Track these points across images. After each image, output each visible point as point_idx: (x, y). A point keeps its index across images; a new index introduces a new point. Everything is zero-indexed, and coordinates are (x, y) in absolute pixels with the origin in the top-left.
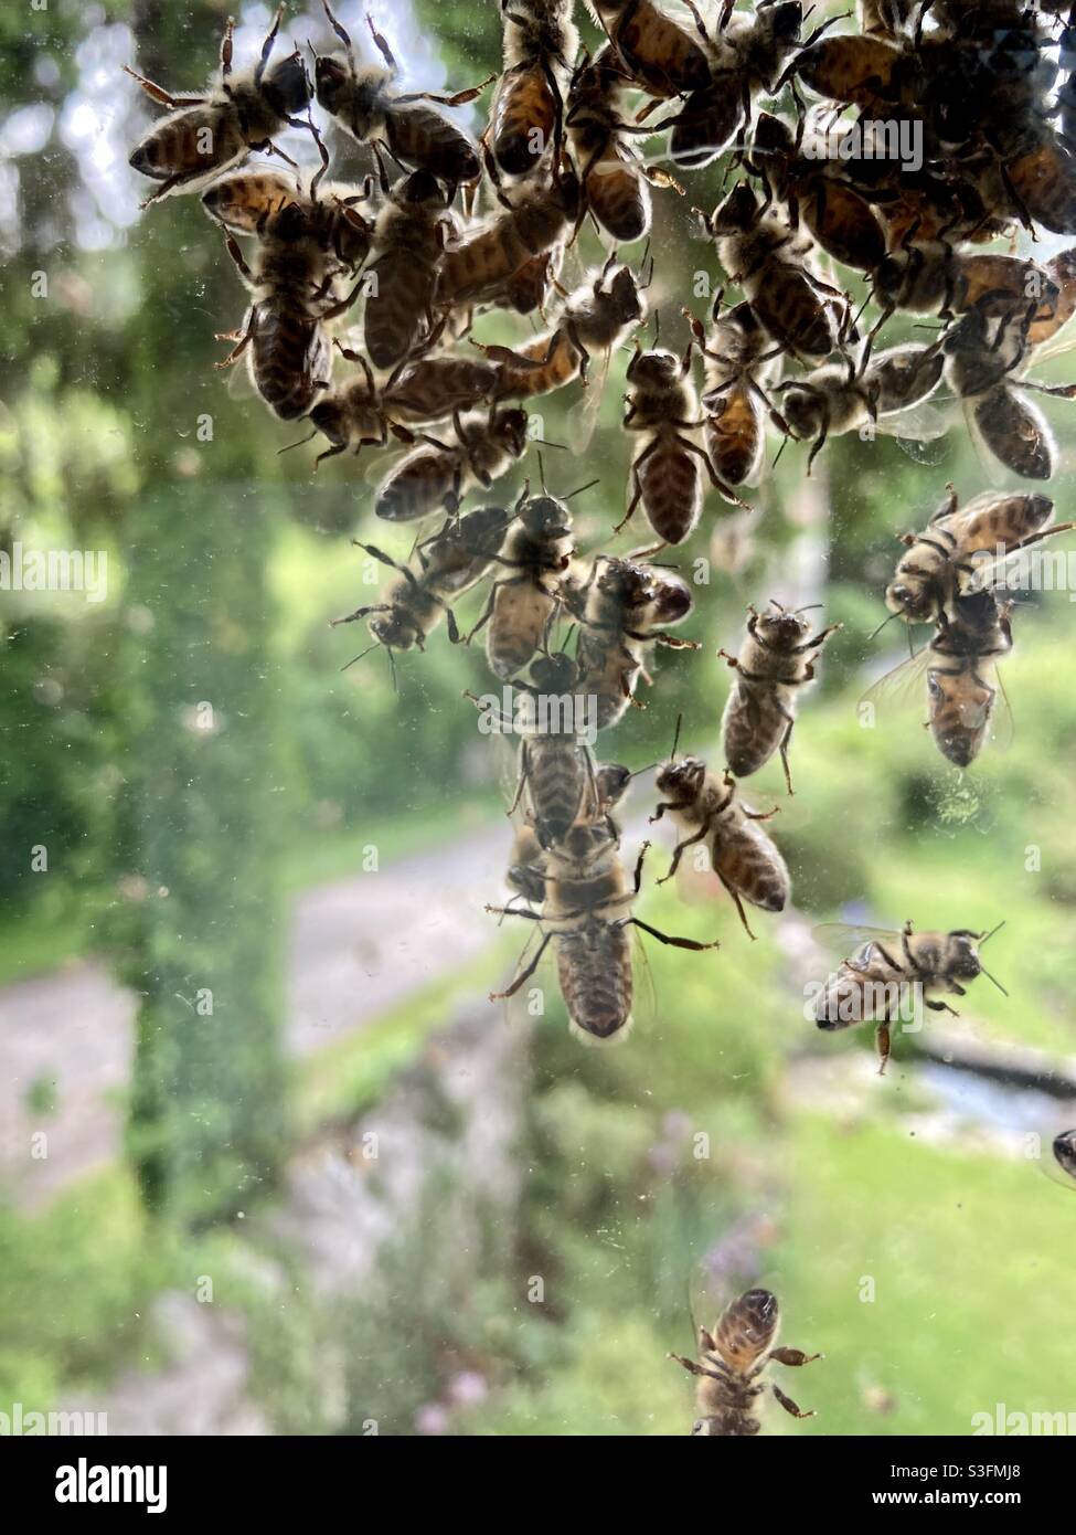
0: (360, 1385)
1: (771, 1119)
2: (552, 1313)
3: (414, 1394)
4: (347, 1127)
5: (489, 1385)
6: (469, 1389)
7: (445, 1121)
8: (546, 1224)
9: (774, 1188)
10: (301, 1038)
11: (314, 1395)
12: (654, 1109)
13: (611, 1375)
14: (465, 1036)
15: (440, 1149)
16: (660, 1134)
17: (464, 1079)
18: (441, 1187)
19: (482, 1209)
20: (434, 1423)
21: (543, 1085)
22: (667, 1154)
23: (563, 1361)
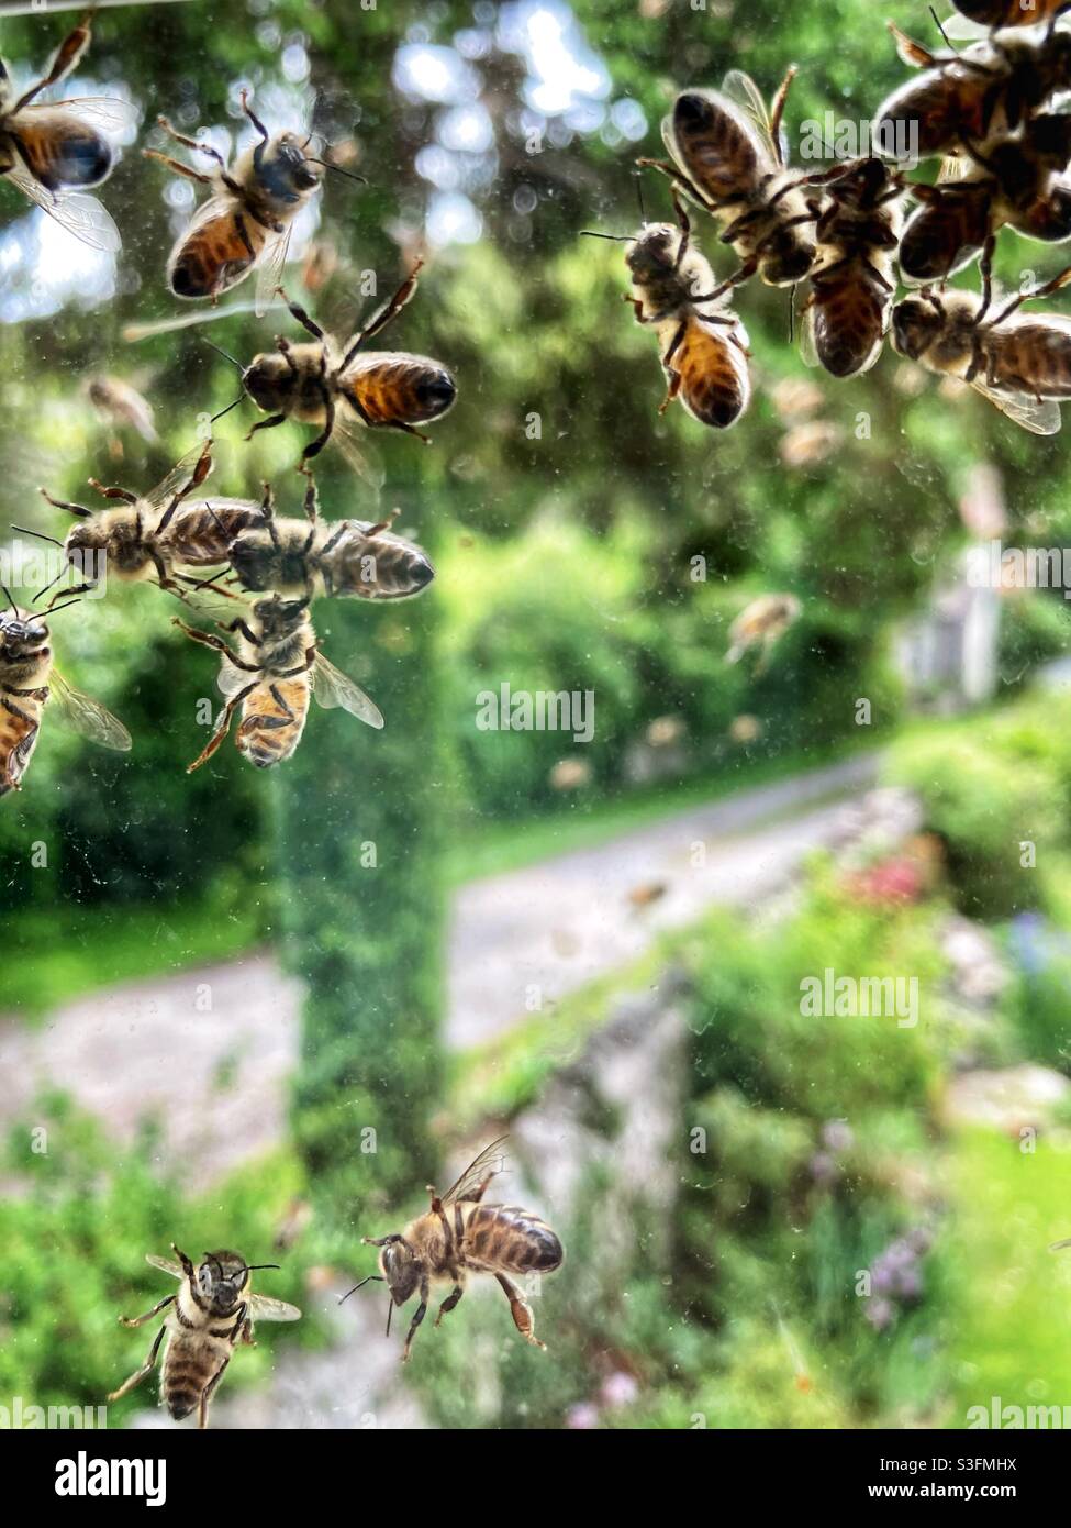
0: (515, 1378)
1: (936, 1134)
2: (708, 1319)
3: (568, 1391)
4: (505, 1120)
5: (641, 1388)
6: (621, 1390)
7: (602, 1120)
8: (701, 1227)
9: (938, 1204)
10: (463, 1030)
11: (468, 1387)
12: (813, 1118)
13: (766, 1384)
14: (623, 1035)
15: (597, 1148)
16: (820, 1144)
17: (622, 1077)
18: (597, 1185)
19: (637, 1207)
20: (584, 1419)
21: (700, 1089)
22: (826, 1164)
23: (717, 1368)
